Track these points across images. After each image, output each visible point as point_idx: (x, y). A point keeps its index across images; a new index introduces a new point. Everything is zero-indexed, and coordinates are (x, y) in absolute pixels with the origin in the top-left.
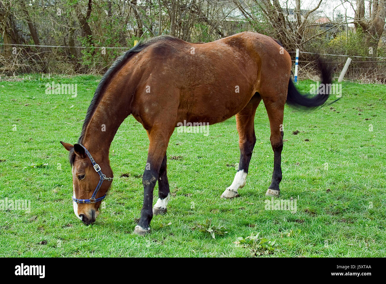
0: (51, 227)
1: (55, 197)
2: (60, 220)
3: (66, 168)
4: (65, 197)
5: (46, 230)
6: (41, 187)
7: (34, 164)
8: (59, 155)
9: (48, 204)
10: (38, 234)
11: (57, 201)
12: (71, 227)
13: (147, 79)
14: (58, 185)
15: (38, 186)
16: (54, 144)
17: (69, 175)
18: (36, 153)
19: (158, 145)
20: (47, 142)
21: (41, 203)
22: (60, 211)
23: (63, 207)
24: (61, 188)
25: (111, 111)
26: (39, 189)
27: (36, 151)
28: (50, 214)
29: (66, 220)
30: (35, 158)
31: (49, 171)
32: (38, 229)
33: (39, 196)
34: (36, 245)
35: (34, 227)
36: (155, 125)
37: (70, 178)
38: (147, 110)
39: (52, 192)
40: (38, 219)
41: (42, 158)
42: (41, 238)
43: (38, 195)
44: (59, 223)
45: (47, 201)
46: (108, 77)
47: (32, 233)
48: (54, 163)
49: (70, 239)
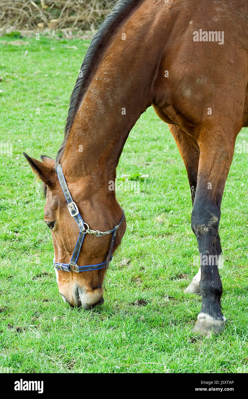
0: (153, 277)
1: (159, 229)
2: (167, 267)
3: (178, 183)
4: (177, 229)
5: (144, 282)
6: (137, 213)
7: (126, 175)
8: (167, 161)
9: (149, 240)
10: (132, 288)
11: (163, 236)
12: (185, 280)
13: (184, 31)
14: (165, 210)
15: (132, 211)
16: (158, 143)
17: (182, 194)
18: (129, 157)
19: (218, 157)
20: (146, 140)
21: (137, 239)
22: (167, 252)
23: (172, 246)
24: (169, 215)
25: (112, 97)
26: (134, 216)
27: (129, 154)
28: (151, 257)
29: (177, 268)
30: (127, 165)
31: (151, 187)
32: (132, 281)
33: (134, 228)
34: (128, 306)
35: (125, 277)
36: (207, 120)
37: (185, 199)
38: (188, 93)
39: (155, 221)
40: (132, 264)
41: (139, 166)
42: (137, 295)
43: (133, 225)
44: (167, 272)
45: (146, 236)
46: (106, 32)
47: (122, 286)
48: (158, 174)
49: (183, 298)
